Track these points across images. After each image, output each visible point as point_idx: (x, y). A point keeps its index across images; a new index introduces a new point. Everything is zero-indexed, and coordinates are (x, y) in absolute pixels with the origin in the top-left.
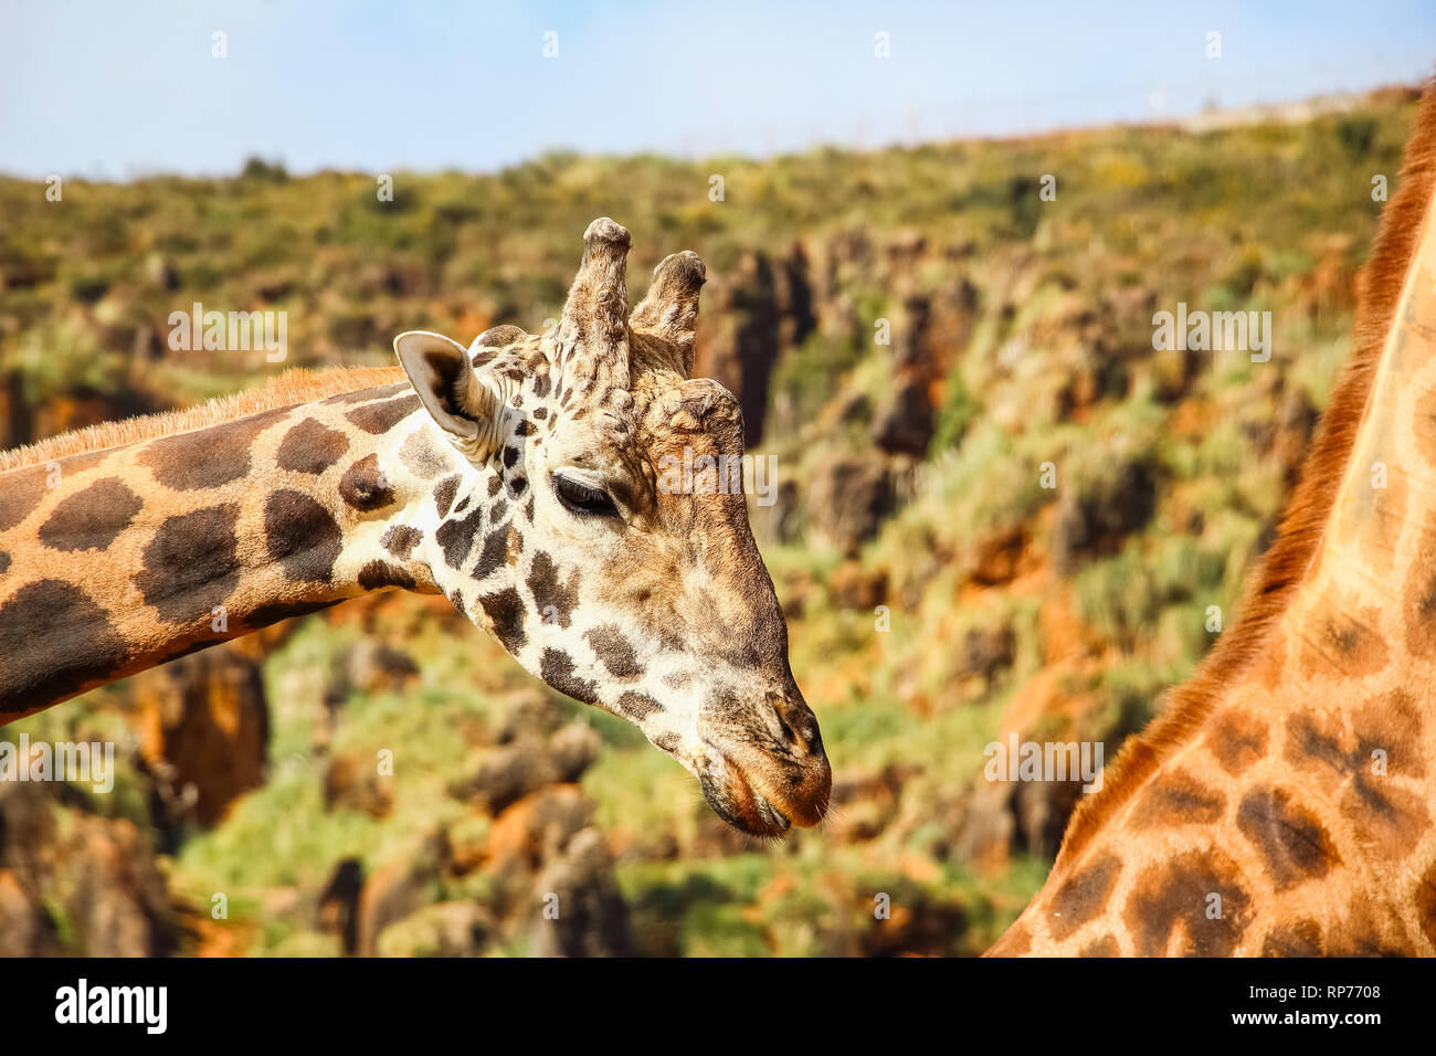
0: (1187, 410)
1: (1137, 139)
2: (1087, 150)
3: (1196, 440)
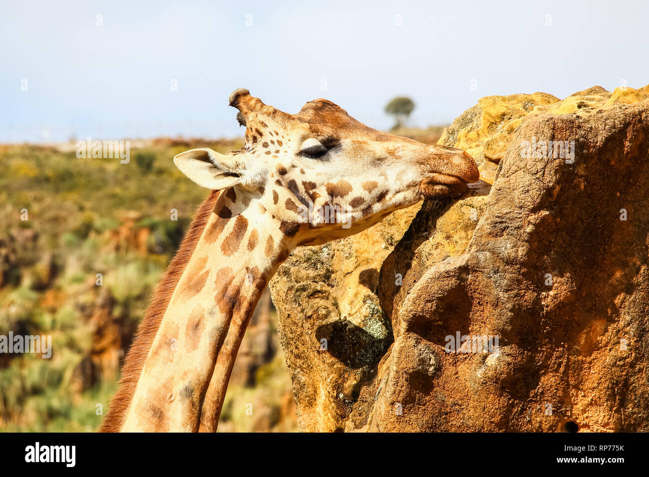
0: (49, 295)
3: (53, 311)
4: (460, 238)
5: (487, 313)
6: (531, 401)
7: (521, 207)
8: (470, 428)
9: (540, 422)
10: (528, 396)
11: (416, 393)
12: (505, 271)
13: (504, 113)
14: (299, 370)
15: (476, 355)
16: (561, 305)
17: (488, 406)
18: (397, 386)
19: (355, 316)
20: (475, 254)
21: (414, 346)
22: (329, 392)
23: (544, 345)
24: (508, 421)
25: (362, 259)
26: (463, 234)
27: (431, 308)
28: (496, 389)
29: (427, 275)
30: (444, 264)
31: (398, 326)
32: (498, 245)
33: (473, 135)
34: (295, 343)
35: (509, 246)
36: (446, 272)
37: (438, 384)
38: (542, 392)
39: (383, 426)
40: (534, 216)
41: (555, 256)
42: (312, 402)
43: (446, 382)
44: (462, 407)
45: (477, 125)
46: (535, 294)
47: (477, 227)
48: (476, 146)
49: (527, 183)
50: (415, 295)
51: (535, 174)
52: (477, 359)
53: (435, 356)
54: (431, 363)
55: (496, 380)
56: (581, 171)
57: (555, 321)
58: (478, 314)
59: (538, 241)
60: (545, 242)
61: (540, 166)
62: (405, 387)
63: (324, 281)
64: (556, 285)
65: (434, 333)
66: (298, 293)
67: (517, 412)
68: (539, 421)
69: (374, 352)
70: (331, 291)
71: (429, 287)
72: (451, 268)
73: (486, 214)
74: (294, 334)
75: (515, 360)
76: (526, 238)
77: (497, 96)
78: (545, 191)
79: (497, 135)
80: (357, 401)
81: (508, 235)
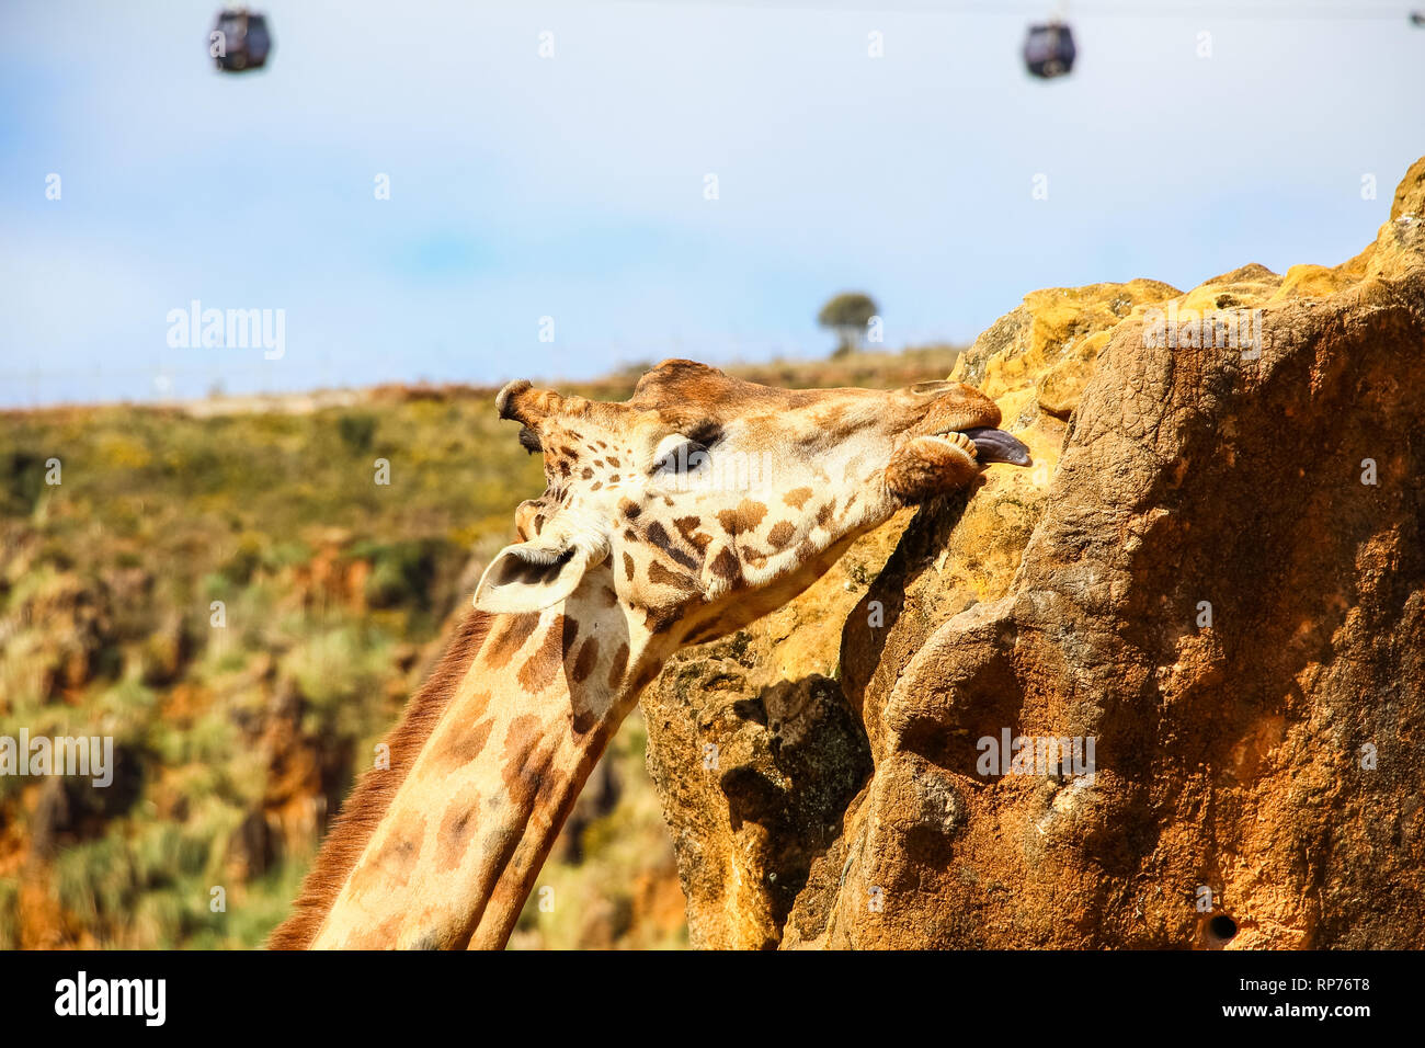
0: (179, 695)
1: (141, 420)
2: (91, 429)
3: (186, 725)
4: (996, 565)
5: (1053, 710)
6: (1144, 878)
7: (1114, 504)
8: (1026, 933)
9: (1163, 919)
10: (1136, 868)
11: (920, 869)
12: (1085, 628)
13: (1075, 321)
14: (689, 829)
15: (1035, 791)
16: (1196, 691)
17: (1060, 890)
18: (883, 855)
19: (795, 722)
20: (1027, 595)
21: (914, 777)
22: (749, 871)
23: (1165, 768)
24: (1099, 919)
25: (805, 612)
26: (1002, 558)
27: (945, 702)
28: (1075, 857)
29: (935, 640)
30: (967, 617)
31: (880, 740)
32: (1070, 577)
33: (1015, 364)
34: (680, 777)
35: (1092, 578)
36: (972, 633)
37: (962, 850)
38: (1165, 859)
39: (859, 934)
40: (1139, 520)
41: (1181, 597)
42: (716, 892)
43: (977, 846)
44: (1010, 893)
45: (1022, 345)
46: (1146, 671)
47: (1030, 544)
48: (1022, 386)
49: (1125, 455)
50: (913, 679)
51: (1139, 437)
52: (1037, 798)
53: (954, 796)
54: (948, 809)
55: (1074, 838)
56: (1228, 428)
57: (1185, 722)
58: (1036, 713)
59: (1151, 568)
60: (1162, 569)
61: (1149, 421)
62: (897, 858)
63: (733, 656)
64: (1185, 652)
65: (950, 752)
66: (684, 681)
67: (1117, 900)
68: (1159, 916)
69: (834, 790)
70: (747, 676)
71: (940, 663)
72: (982, 624)
73: (1047, 518)
74: (678, 761)
75: (1110, 799)
76: (1126, 563)
77: (1060, 290)
78: (1159, 470)
79: (1061, 364)
80: (805, 887)
81: (1090, 557)
